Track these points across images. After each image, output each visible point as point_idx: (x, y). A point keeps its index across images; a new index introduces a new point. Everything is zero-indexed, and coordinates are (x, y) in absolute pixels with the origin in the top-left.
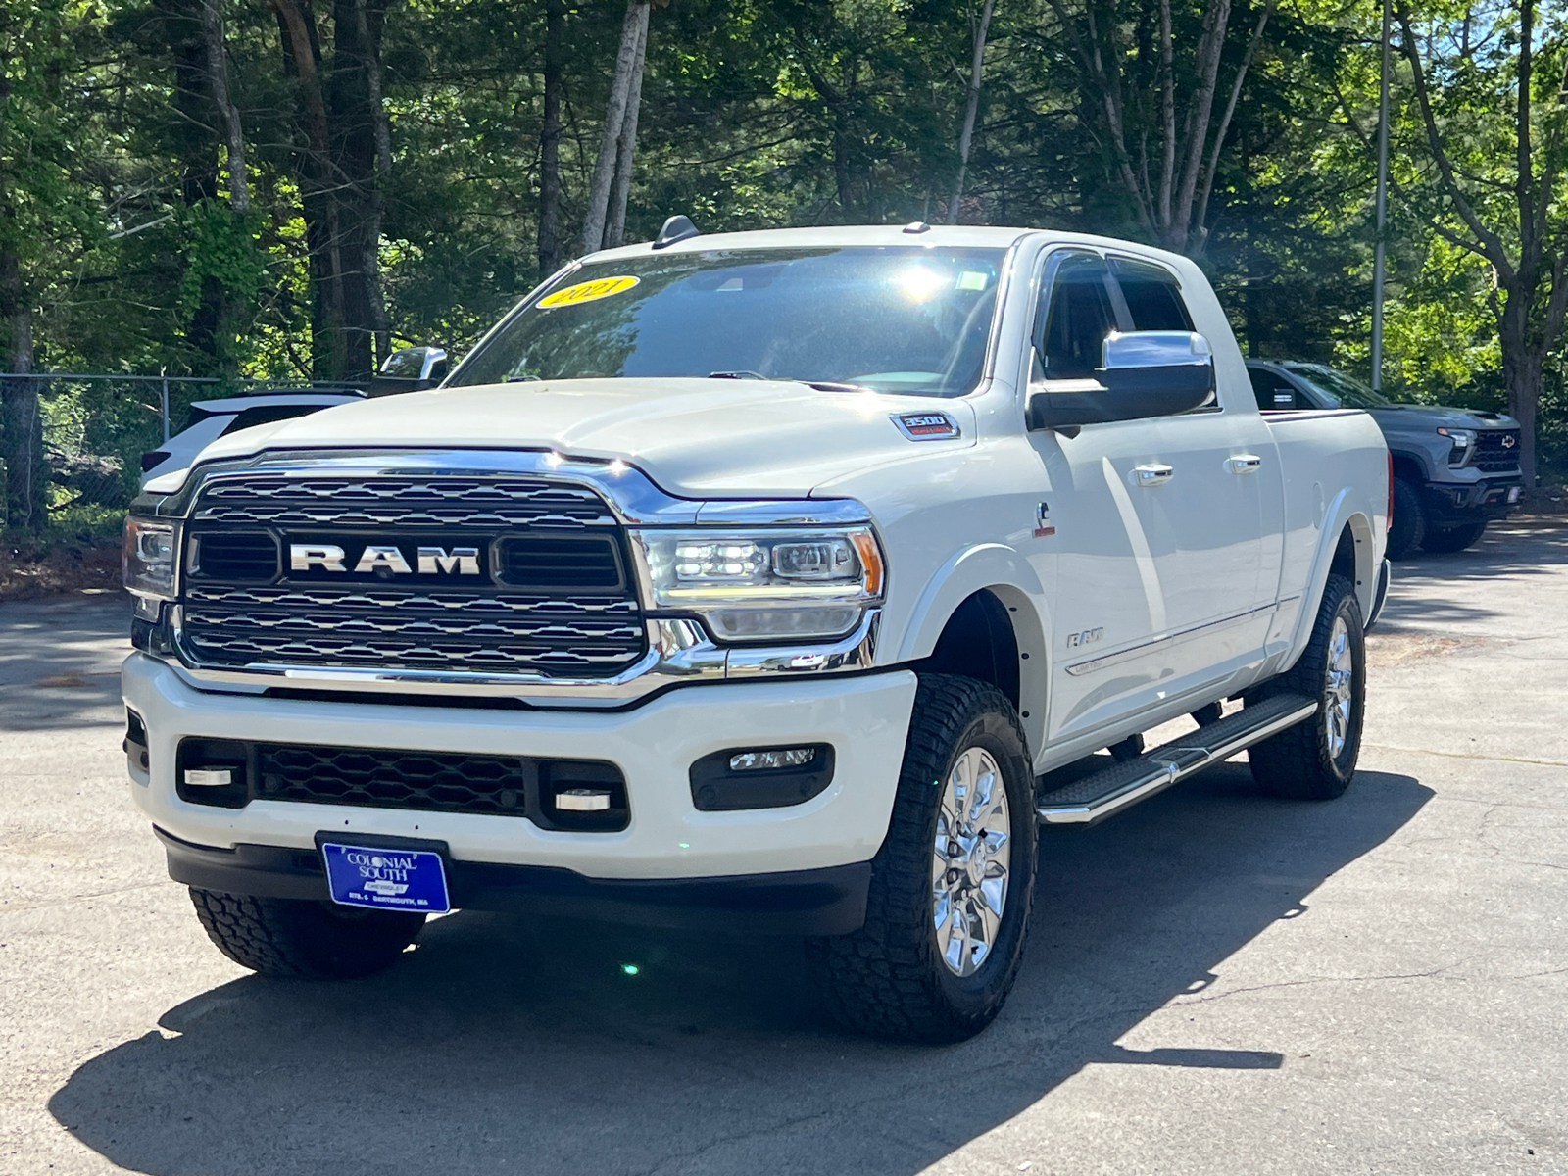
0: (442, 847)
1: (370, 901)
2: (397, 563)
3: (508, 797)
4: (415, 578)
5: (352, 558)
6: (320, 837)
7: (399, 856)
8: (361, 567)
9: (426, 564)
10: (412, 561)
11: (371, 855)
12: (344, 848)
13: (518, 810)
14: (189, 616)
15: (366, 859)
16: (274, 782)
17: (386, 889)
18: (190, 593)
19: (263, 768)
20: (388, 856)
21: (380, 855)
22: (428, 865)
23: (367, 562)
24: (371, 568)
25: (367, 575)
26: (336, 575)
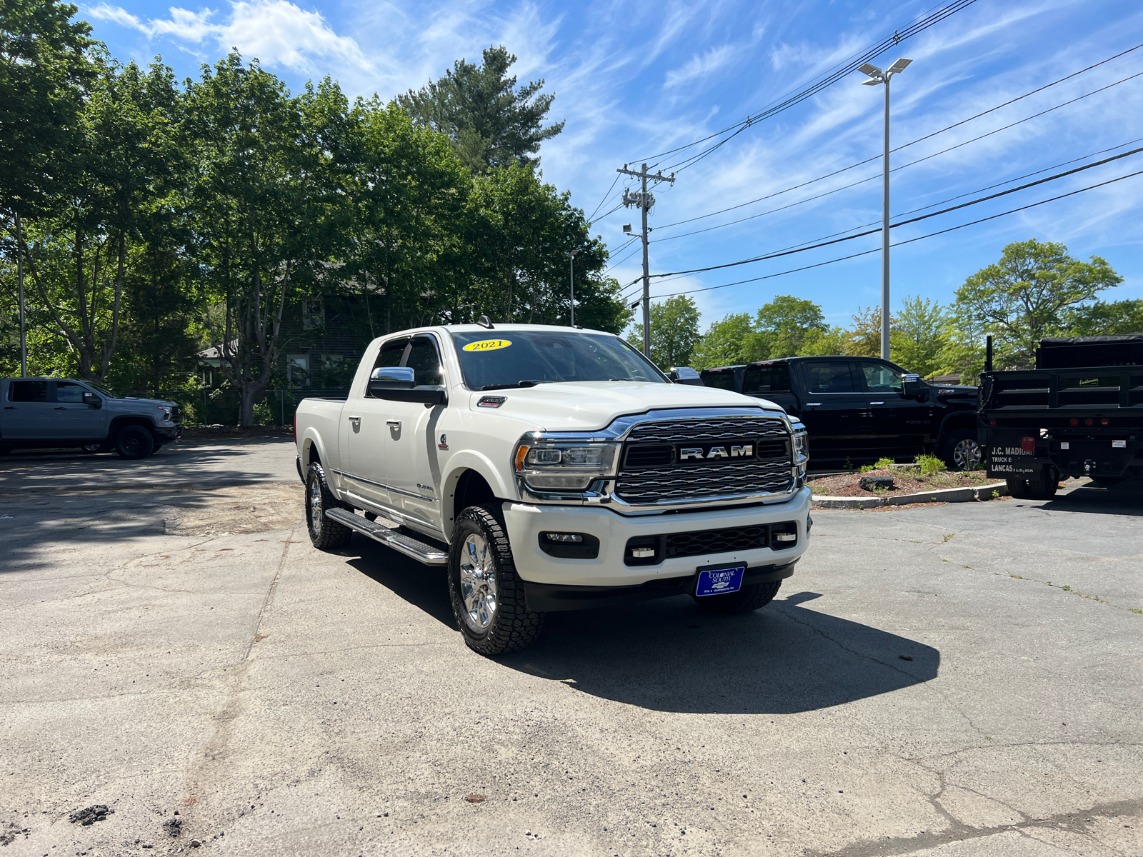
0: (744, 564)
1: (713, 592)
2: (724, 454)
3: (762, 540)
4: (730, 458)
5: (705, 454)
6: (699, 569)
7: (730, 571)
8: (709, 456)
9: (734, 454)
10: (729, 453)
11: (720, 572)
12: (709, 572)
13: (765, 545)
14: (619, 485)
15: (717, 575)
16: (672, 550)
17: (720, 586)
18: (620, 474)
19: (669, 545)
20: (726, 572)
21: (723, 572)
22: (738, 574)
23: (712, 454)
24: (713, 456)
25: (711, 459)
26: (700, 460)
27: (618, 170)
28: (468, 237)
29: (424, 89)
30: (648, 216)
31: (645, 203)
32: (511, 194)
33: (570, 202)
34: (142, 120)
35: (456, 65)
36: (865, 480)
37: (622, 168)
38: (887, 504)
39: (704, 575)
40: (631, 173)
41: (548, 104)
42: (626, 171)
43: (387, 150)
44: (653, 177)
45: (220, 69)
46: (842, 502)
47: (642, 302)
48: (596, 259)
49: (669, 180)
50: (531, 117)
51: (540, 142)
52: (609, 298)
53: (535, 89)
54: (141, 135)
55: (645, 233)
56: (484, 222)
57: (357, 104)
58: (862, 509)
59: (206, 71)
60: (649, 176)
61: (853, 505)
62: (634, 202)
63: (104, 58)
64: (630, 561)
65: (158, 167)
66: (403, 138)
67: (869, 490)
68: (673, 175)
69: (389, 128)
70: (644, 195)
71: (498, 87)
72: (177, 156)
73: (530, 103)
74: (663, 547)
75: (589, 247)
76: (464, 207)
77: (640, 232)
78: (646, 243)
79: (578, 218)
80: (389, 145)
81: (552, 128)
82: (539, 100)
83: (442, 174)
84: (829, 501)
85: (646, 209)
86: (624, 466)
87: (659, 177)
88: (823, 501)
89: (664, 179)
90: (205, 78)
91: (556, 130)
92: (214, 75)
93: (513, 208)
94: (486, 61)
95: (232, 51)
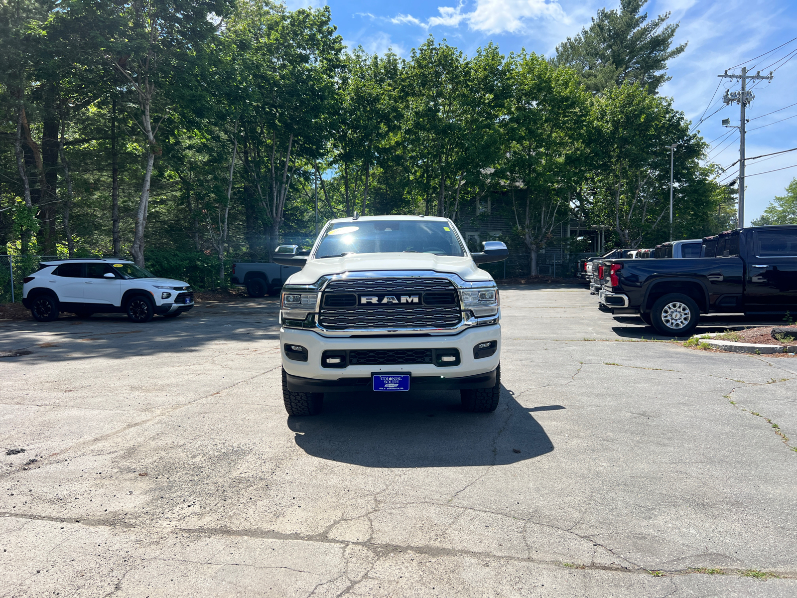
0: (410, 373)
1: (386, 390)
2: (394, 300)
3: (427, 359)
4: (400, 304)
5: (380, 300)
6: (373, 374)
7: (397, 377)
8: (383, 302)
9: (403, 300)
10: (399, 300)
11: (389, 377)
12: (380, 376)
13: (430, 362)
14: (321, 318)
15: (387, 379)
16: (354, 360)
17: (391, 386)
18: (322, 311)
19: (351, 357)
20: (394, 377)
21: (391, 377)
22: (405, 379)
23: (385, 301)
24: (386, 302)
25: (384, 304)
26: (375, 304)
27: (719, 76)
28: (588, 143)
29: (578, 35)
30: (746, 110)
31: (744, 99)
32: (620, 107)
33: (672, 107)
34: (376, 90)
35: (598, 13)
36: (775, 331)
37: (723, 74)
38: (786, 352)
39: (377, 378)
40: (730, 77)
41: (673, 31)
42: (726, 75)
43: (526, 87)
44: (752, 77)
45: (421, 50)
46: (742, 348)
47: (738, 181)
48: (695, 150)
49: (768, 78)
50: (660, 43)
51: (666, 62)
52: (706, 180)
53: (663, 20)
54: (377, 99)
55: (743, 124)
56: (598, 130)
57: (510, 58)
58: (759, 354)
59: (413, 53)
60: (748, 77)
61: (752, 351)
62: (733, 100)
63: (361, 54)
64: (324, 364)
65: (385, 118)
66: (539, 77)
67: (776, 339)
68: (771, 73)
69: (531, 71)
70: (743, 93)
71: (632, 24)
72: (395, 109)
73: (658, 31)
74: (348, 359)
75: (689, 140)
76: (584, 121)
77: (739, 124)
78: (743, 132)
79: (679, 118)
80: (530, 82)
81: (677, 49)
82: (666, 29)
83: (567, 99)
84: (731, 346)
85: (744, 105)
86: (323, 305)
87: (758, 76)
88: (726, 346)
89: (763, 78)
90: (413, 57)
91: (680, 50)
92: (418, 55)
93: (622, 117)
94: (623, 6)
95: (429, 37)
